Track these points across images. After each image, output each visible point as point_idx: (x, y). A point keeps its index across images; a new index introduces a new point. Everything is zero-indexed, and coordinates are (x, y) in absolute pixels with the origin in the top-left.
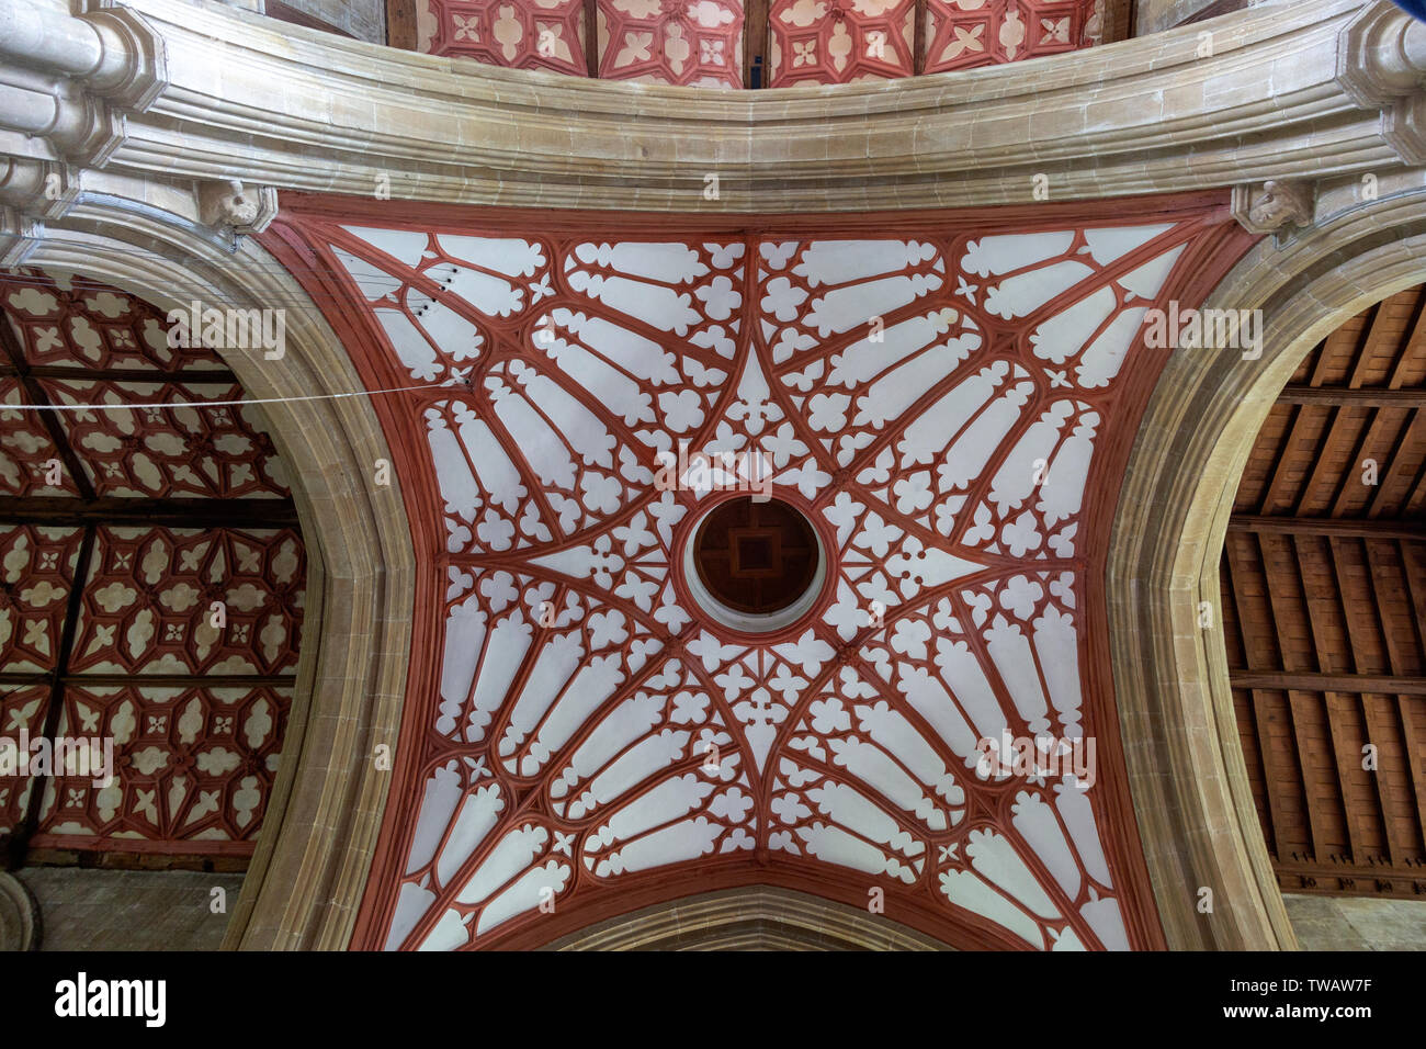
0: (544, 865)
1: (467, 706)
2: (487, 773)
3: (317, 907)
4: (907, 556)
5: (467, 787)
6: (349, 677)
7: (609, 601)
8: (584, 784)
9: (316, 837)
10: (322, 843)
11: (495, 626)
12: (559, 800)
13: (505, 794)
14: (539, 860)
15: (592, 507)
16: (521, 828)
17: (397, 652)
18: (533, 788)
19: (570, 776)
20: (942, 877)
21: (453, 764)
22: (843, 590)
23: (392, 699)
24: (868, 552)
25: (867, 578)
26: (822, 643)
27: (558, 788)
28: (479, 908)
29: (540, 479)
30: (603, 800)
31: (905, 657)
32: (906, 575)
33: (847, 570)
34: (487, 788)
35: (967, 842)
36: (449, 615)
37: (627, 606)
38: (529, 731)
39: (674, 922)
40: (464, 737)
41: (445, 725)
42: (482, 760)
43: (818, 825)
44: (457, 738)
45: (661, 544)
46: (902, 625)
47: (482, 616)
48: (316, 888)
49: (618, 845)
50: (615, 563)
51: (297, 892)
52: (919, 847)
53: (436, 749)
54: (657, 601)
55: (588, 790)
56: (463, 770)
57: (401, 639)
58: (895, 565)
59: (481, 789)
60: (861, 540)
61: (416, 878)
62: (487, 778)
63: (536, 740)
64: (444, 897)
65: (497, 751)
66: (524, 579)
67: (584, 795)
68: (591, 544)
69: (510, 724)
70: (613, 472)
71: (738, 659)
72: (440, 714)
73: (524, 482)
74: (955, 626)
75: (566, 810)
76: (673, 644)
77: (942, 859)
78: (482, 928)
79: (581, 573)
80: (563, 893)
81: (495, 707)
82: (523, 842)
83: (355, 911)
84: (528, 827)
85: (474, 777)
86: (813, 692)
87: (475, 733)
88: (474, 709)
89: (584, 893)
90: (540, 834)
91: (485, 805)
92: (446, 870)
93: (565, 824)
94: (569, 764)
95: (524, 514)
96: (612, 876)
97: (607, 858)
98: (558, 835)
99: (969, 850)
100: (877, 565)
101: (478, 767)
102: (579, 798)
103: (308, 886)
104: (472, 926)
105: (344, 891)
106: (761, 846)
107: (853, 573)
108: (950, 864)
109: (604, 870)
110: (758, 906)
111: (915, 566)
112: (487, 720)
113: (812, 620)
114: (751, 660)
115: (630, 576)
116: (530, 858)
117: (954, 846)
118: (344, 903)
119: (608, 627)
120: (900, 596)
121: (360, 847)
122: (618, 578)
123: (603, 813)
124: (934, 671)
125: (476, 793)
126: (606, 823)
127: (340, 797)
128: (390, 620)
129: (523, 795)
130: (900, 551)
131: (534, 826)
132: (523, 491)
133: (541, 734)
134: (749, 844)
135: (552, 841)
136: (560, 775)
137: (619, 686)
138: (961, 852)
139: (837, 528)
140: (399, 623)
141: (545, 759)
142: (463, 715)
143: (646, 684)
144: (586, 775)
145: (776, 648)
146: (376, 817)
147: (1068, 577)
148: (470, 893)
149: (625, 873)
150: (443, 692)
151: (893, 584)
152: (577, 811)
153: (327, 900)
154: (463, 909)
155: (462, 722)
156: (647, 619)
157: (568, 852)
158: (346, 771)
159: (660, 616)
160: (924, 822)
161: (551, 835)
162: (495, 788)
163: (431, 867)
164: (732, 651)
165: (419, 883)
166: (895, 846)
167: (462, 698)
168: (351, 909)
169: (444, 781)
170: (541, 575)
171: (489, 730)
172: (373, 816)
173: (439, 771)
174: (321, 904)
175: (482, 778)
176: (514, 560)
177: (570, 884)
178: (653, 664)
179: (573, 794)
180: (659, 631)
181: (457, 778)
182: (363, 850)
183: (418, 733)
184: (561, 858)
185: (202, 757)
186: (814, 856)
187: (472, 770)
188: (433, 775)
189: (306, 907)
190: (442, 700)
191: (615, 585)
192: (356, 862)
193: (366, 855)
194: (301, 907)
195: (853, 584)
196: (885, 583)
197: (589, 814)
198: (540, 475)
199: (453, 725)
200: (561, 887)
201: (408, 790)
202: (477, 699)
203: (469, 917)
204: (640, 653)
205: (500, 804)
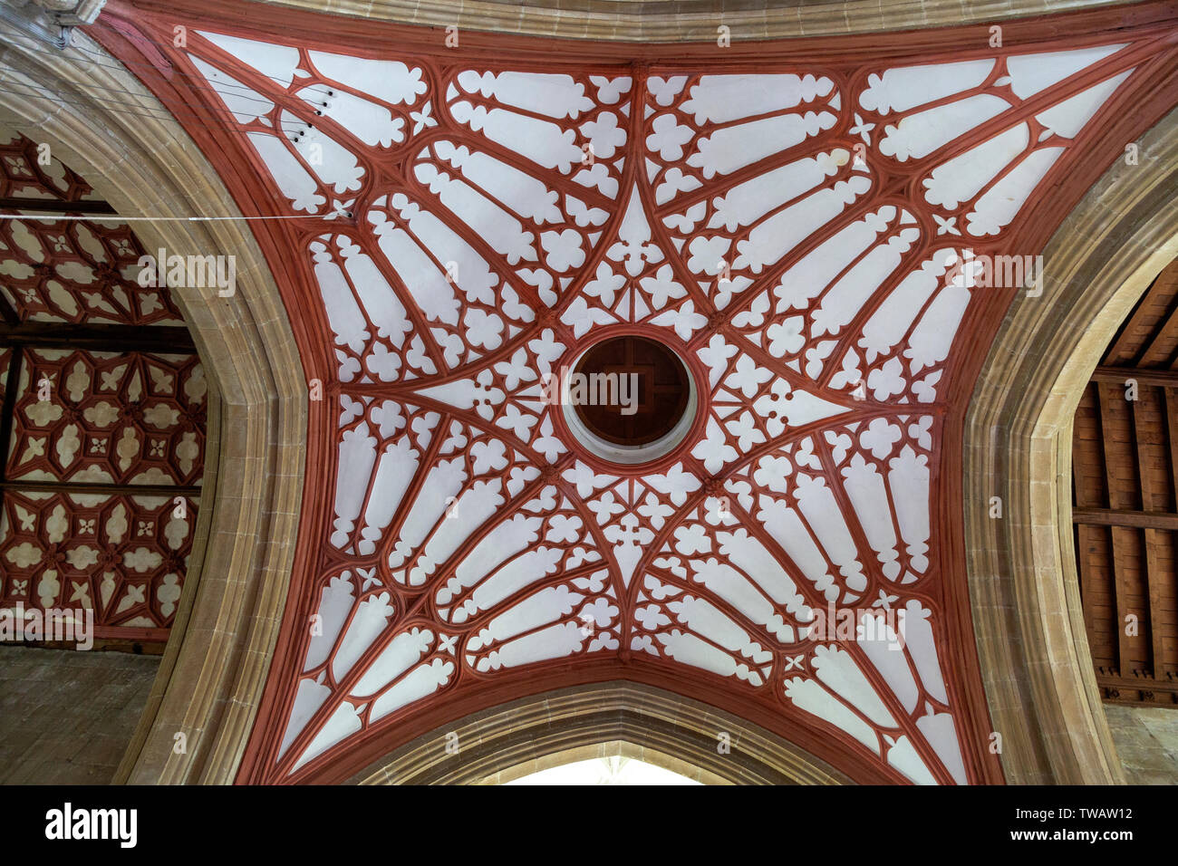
0: (430, 662)
1: (359, 523)
2: (378, 583)
3: (219, 704)
4: (775, 397)
5: (359, 595)
6: (245, 497)
7: (491, 431)
8: (467, 592)
9: (216, 642)
10: (223, 647)
11: (385, 451)
12: (443, 606)
13: (394, 601)
14: (426, 658)
15: (475, 343)
16: (409, 630)
17: (292, 473)
18: (420, 596)
19: (454, 586)
20: (787, 683)
21: (346, 574)
22: (712, 426)
23: (288, 516)
24: (738, 392)
25: (736, 417)
26: (689, 475)
27: (443, 596)
28: (371, 700)
29: (424, 314)
30: (484, 607)
31: (766, 490)
32: (773, 415)
33: (716, 409)
34: (378, 596)
35: (813, 655)
36: (341, 440)
37: (508, 436)
38: (416, 545)
39: (546, 712)
40: (356, 550)
41: (339, 539)
42: (373, 571)
43: (676, 632)
44: (350, 551)
45: (539, 380)
46: (766, 461)
47: (373, 441)
48: (217, 688)
49: (496, 645)
50: (497, 396)
51: (199, 691)
52: (768, 656)
53: (330, 560)
54: (535, 432)
55: (471, 598)
56: (356, 580)
57: (296, 461)
58: (763, 406)
59: (373, 597)
60: (732, 381)
61: (313, 674)
62: (379, 587)
63: (423, 554)
64: (338, 691)
65: (387, 564)
66: (411, 408)
67: (467, 602)
68: (474, 378)
69: (398, 539)
70: (496, 309)
71: (610, 487)
72: (335, 530)
73: (409, 317)
74: (816, 463)
75: (450, 615)
76: (550, 472)
77: (788, 668)
78: (374, 715)
79: (464, 404)
80: (446, 686)
81: (385, 523)
82: (411, 643)
83: (255, 707)
84: (415, 630)
85: (366, 586)
86: (679, 518)
87: (366, 547)
88: (365, 525)
89: (467, 685)
90: (427, 636)
91: (377, 611)
92: (340, 668)
93: (449, 627)
94: (453, 575)
95: (410, 348)
96: (491, 671)
97: (487, 656)
98: (443, 637)
99: (814, 662)
100: (746, 404)
101: (370, 578)
102: (462, 605)
103: (210, 685)
104: (364, 716)
105: (245, 688)
106: (624, 647)
107: (723, 412)
108: (796, 672)
109: (484, 665)
110: (620, 699)
111: (782, 407)
112: (378, 536)
113: (682, 454)
114: (622, 489)
115: (510, 408)
116: (417, 656)
117: (800, 658)
118: (245, 700)
119: (489, 455)
120: (766, 434)
121: (260, 650)
122: (499, 410)
123: (484, 617)
124: (793, 503)
125: (367, 600)
126: (486, 627)
127: (240, 604)
128: (284, 444)
129: (411, 602)
130: (768, 392)
131: (421, 629)
132: (409, 326)
133: (427, 548)
134: (613, 645)
135: (437, 642)
136: (445, 585)
137: (499, 508)
138: (806, 663)
139: (709, 369)
140: (294, 447)
141: (431, 570)
142: (355, 531)
143: (524, 507)
144: (468, 585)
145: (646, 479)
146: (274, 623)
147: (927, 421)
148: (362, 688)
149: (503, 668)
150: (337, 509)
151: (760, 423)
152: (460, 616)
153: (228, 698)
154: (356, 701)
155: (355, 537)
156: (526, 448)
157: (452, 651)
158: (245, 582)
159: (538, 446)
160: (773, 635)
161: (436, 637)
162: (386, 596)
163: (327, 665)
164: (604, 480)
165: (315, 679)
166: (746, 654)
167: (354, 516)
168: (251, 705)
169: (338, 590)
170: (427, 405)
171: (380, 545)
172: (271, 622)
173: (334, 580)
174: (223, 700)
175: (373, 587)
176: (402, 390)
177: (454, 678)
178: (531, 490)
179: (457, 601)
180: (537, 459)
181: (351, 587)
182: (263, 652)
183: (314, 546)
184: (446, 656)
185: (128, 555)
186: (671, 657)
187: (364, 580)
188: (328, 584)
189: (208, 705)
190: (336, 517)
191: (496, 417)
192: (256, 661)
193: (266, 656)
194: (203, 704)
195: (721, 423)
196: (752, 422)
197: (471, 619)
198: (425, 310)
199: (346, 539)
200: (445, 681)
201: (305, 597)
202: (368, 516)
203: (362, 708)
204: (519, 479)
205: (390, 610)
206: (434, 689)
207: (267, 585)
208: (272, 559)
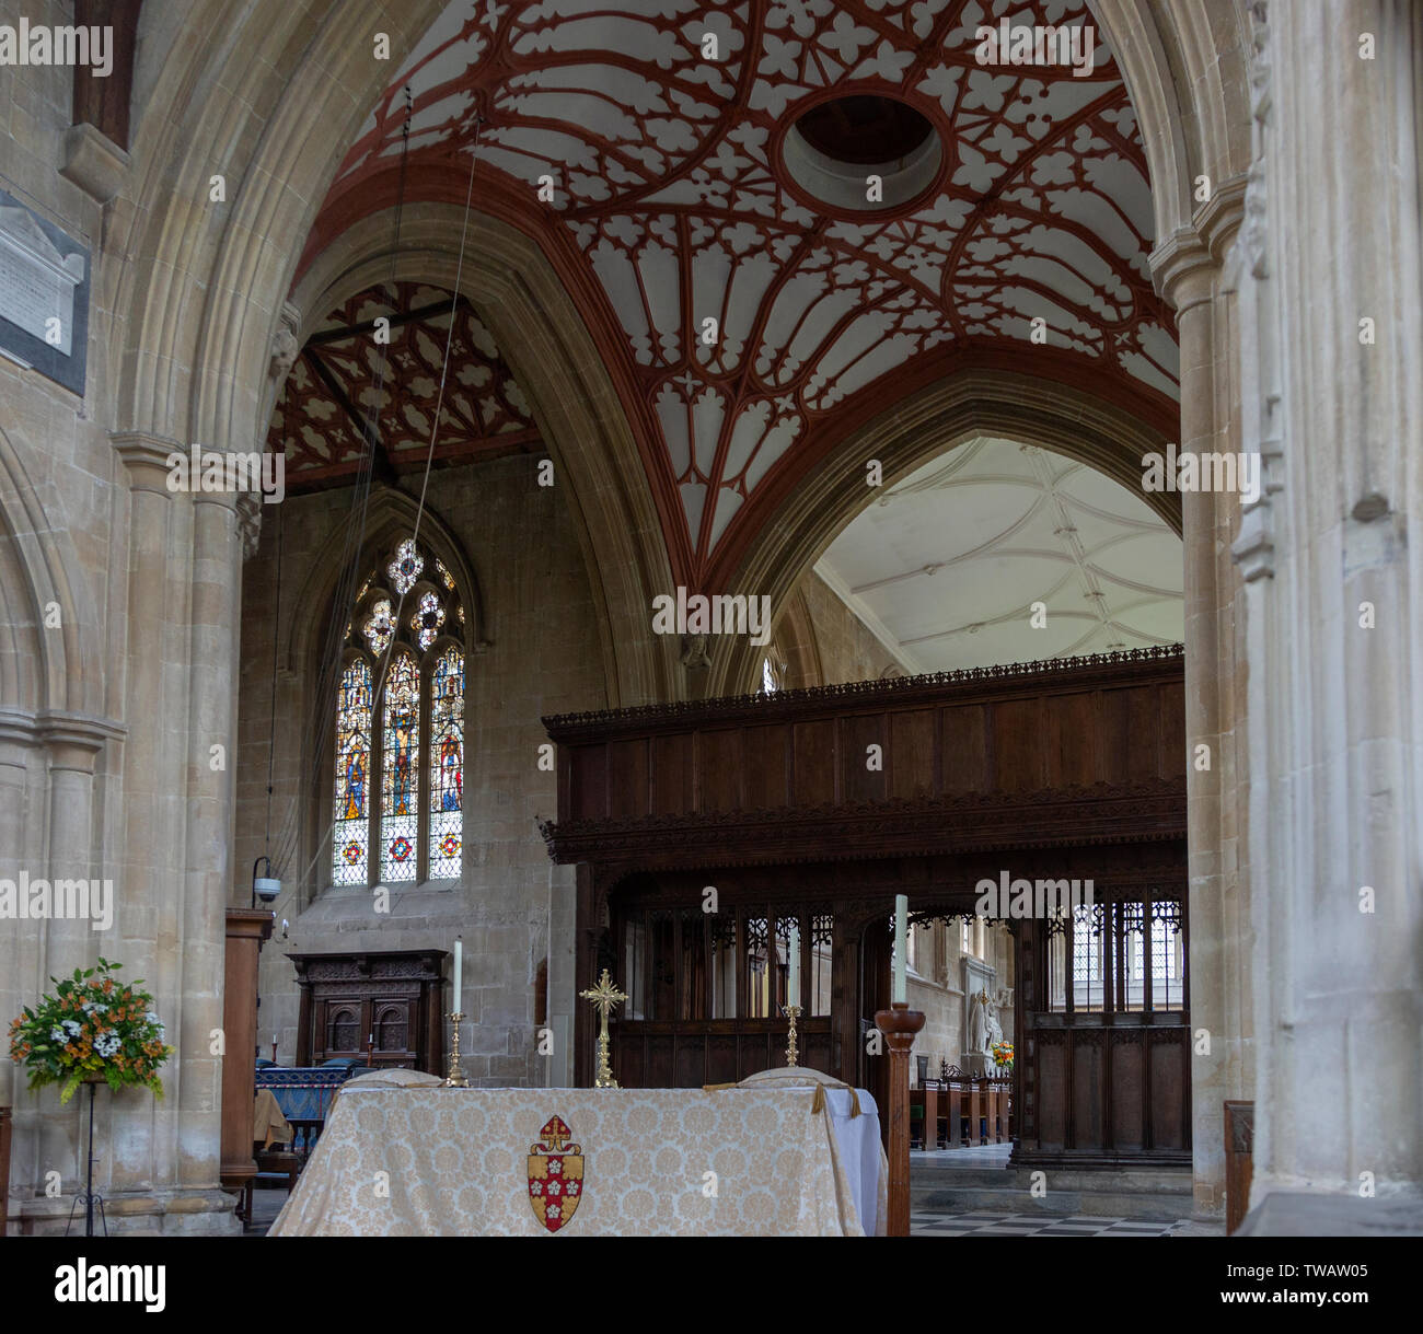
0: (777, 425)
1: (653, 335)
2: (699, 383)
4: (1027, 100)
5: (689, 401)
6: (550, 375)
7: (732, 218)
8: (783, 353)
9: (604, 498)
10: (610, 499)
11: (638, 257)
12: (766, 375)
13: (720, 392)
14: (772, 423)
15: (671, 148)
16: (746, 409)
17: (572, 329)
18: (741, 377)
19: (768, 353)
20: (1120, 355)
21: (667, 387)
22: (964, 152)
23: (592, 367)
24: (982, 110)
25: (988, 134)
26: (957, 202)
27: (762, 366)
28: (741, 477)
29: (603, 137)
30: (804, 358)
31: (1051, 187)
32: (1031, 118)
33: (963, 134)
34: (704, 393)
35: (1137, 332)
36: (591, 262)
37: (751, 217)
39: (899, 425)
40: (664, 361)
41: (644, 357)
42: (689, 375)
43: (1004, 316)
44: (659, 364)
45: (757, 164)
46: (1041, 163)
47: (622, 252)
48: (625, 528)
49: (831, 382)
50: (722, 187)
52: (1098, 333)
53: (647, 379)
54: (778, 207)
55: (788, 356)
56: (678, 388)
58: (1016, 112)
59: (700, 397)
60: (969, 101)
61: (685, 478)
62: (702, 386)
63: (726, 339)
64: (713, 484)
65: (697, 362)
66: (642, 217)
67: (786, 361)
68: (689, 178)
69: (697, 335)
70: (674, 113)
71: (881, 232)
72: (635, 350)
73: (589, 144)
74: (1100, 144)
75: (776, 379)
76: (811, 238)
77: (1118, 343)
78: (749, 487)
79: (694, 200)
80: (800, 435)
81: (677, 325)
82: (753, 418)
84: (751, 406)
85: (690, 390)
86: (964, 235)
87: (672, 355)
88: (660, 336)
89: (818, 425)
90: (764, 406)
91: (710, 407)
92: (704, 464)
93: (781, 390)
94: (763, 343)
95: (607, 168)
96: (836, 404)
97: (827, 394)
98: (777, 400)
99: (1140, 338)
100: (995, 118)
101: (689, 382)
102: (783, 366)
104: (742, 490)
105: (644, 519)
106: (960, 336)
107: (971, 135)
108: (1125, 346)
109: (827, 403)
110: (967, 390)
111: (1039, 107)
112: (676, 340)
113: (942, 184)
114: (894, 229)
115: (740, 194)
116: (764, 425)
117: (1126, 334)
118: (649, 528)
119: (742, 236)
120: (1030, 139)
121: (637, 485)
122: (731, 198)
123: (809, 367)
124: (1087, 187)
125: (697, 401)
126: (814, 373)
127: (602, 462)
128: (549, 309)
129: (736, 386)
130: (1017, 98)
131: (756, 403)
132: (594, 151)
133: (727, 332)
135: (775, 407)
136: (759, 355)
137: (778, 272)
138: (1133, 338)
139: (938, 99)
140: (558, 305)
141: (740, 348)
142: (653, 344)
143: (801, 267)
144: (781, 345)
145: (914, 217)
146: (635, 459)
148: (729, 473)
149: (846, 397)
150: (627, 329)
151: (1019, 130)
152: (785, 375)
153: (636, 532)
154: (730, 484)
155: (656, 350)
156: (775, 222)
157: (792, 407)
158: (595, 442)
159: (787, 217)
160: (1098, 314)
161: (772, 403)
162: (711, 391)
163: (692, 467)
164: (870, 229)
165: (690, 481)
166: (1077, 332)
167: (645, 330)
168: (655, 528)
169: (667, 403)
170: (655, 211)
171: (682, 348)
172: (632, 458)
173: (659, 395)
174: (634, 535)
175: (697, 389)
176: (625, 202)
177: (803, 426)
178: (799, 253)
179: (777, 364)
180: (793, 228)
181: (677, 396)
182: (640, 486)
183: (626, 372)
184: (788, 414)
186: (1010, 337)
187: (685, 385)
188: (657, 401)
190: (630, 338)
191: (731, 204)
192: (640, 495)
193: (644, 487)
195: (974, 144)
196: (1009, 132)
197: (797, 373)
198: (601, 133)
199: (650, 355)
200: (797, 431)
201: (645, 420)
202: (657, 327)
203: (737, 486)
204: (784, 248)
205: (721, 400)
206: (789, 442)
207: (610, 432)
208: (602, 411)
